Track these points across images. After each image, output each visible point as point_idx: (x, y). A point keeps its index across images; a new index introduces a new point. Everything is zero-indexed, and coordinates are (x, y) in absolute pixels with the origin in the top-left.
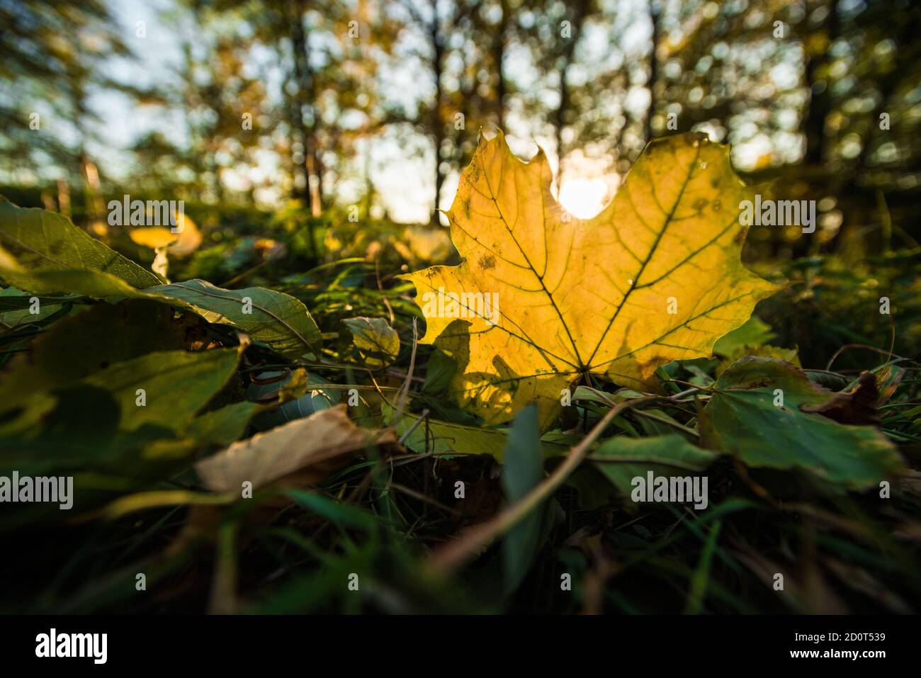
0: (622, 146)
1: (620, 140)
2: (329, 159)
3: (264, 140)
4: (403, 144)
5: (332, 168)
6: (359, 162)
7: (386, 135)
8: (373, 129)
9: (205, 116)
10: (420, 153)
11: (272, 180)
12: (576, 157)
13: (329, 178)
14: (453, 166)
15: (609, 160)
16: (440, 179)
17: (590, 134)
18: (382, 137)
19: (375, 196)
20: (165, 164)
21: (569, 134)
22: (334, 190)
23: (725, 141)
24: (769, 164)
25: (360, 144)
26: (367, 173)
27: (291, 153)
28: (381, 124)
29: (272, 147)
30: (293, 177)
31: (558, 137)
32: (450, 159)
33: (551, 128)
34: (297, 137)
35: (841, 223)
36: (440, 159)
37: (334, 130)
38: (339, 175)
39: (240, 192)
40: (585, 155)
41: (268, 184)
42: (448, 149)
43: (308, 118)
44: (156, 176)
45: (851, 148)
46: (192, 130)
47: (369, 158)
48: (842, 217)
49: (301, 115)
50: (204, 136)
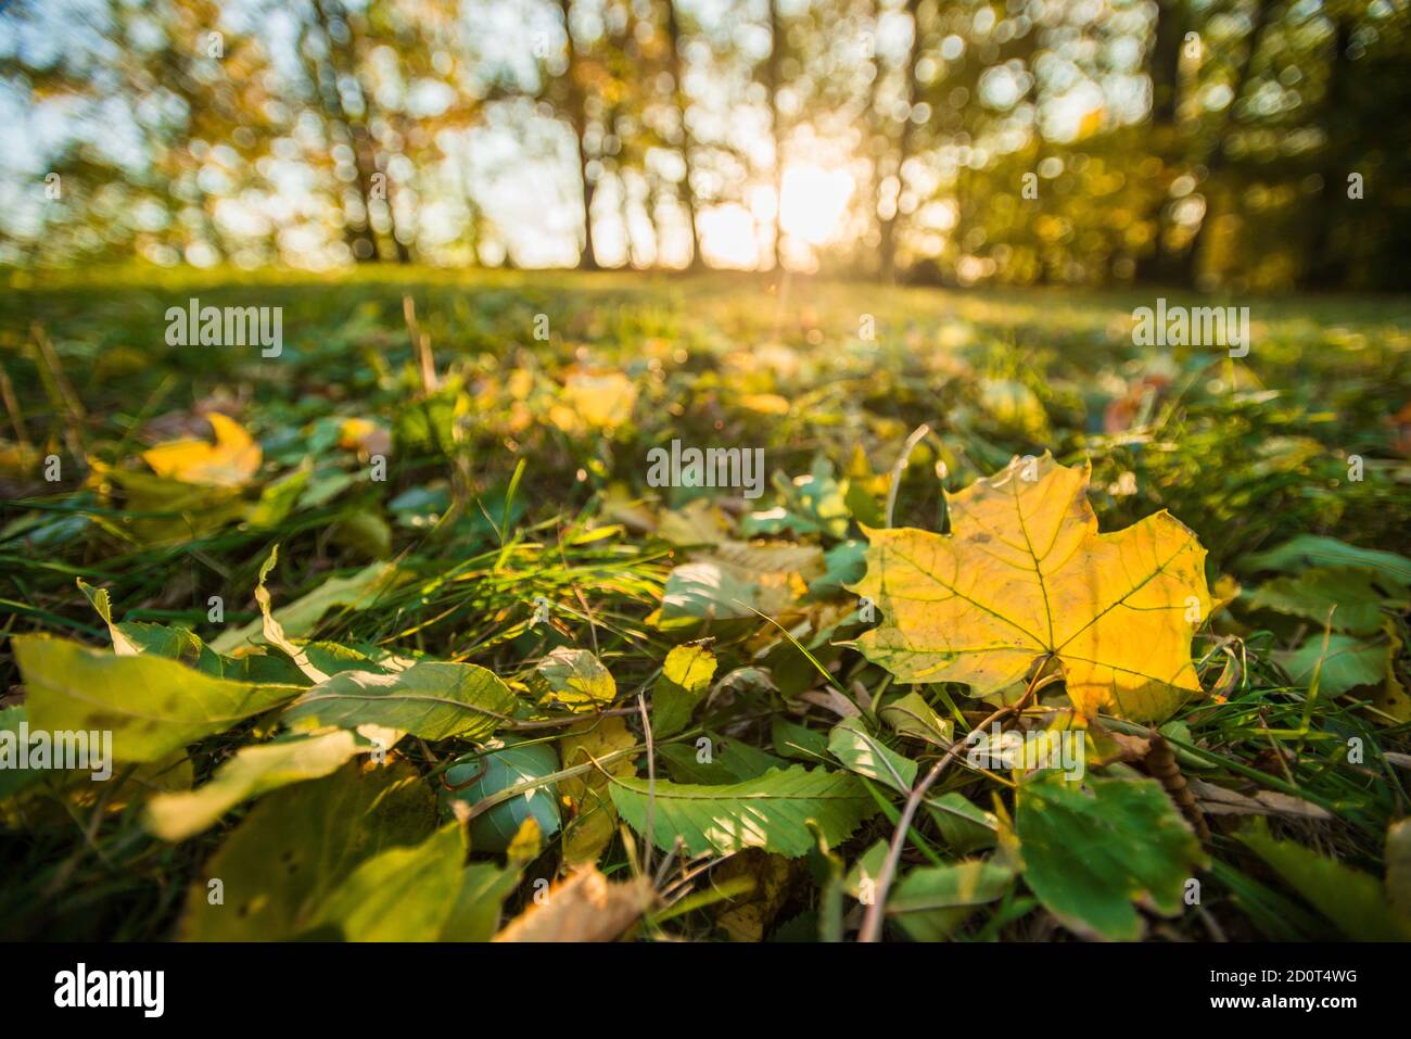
0: (874, 112)
1: (870, 103)
2: (399, 168)
3: (279, 144)
4: (520, 133)
5: (407, 184)
6: (450, 169)
7: (489, 119)
8: (467, 114)
9: (166, 108)
10: (551, 150)
11: (306, 213)
12: (803, 134)
13: (402, 199)
14: (606, 166)
15: (854, 136)
16: (589, 190)
17: (825, 98)
18: (483, 123)
19: (486, 226)
20: (109, 199)
21: (790, 99)
22: (415, 221)
23: (1032, 97)
24: (1098, 128)
25: (447, 139)
26: (465, 188)
27: (330, 163)
28: (480, 104)
29: (300, 157)
30: (339, 203)
31: (771, 102)
32: (602, 156)
33: (759, 90)
34: (338, 133)
35: (1203, 213)
36: (584, 157)
37: (401, 119)
38: (420, 196)
39: (254, 238)
40: (818, 133)
41: (301, 220)
42: (595, 137)
43: (352, 102)
44: (98, 222)
45: (1217, 95)
46: (146, 134)
47: (465, 163)
48: (1204, 203)
49: (338, 96)
50: (169, 143)
